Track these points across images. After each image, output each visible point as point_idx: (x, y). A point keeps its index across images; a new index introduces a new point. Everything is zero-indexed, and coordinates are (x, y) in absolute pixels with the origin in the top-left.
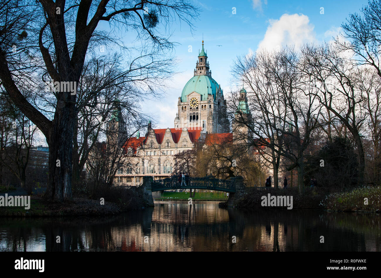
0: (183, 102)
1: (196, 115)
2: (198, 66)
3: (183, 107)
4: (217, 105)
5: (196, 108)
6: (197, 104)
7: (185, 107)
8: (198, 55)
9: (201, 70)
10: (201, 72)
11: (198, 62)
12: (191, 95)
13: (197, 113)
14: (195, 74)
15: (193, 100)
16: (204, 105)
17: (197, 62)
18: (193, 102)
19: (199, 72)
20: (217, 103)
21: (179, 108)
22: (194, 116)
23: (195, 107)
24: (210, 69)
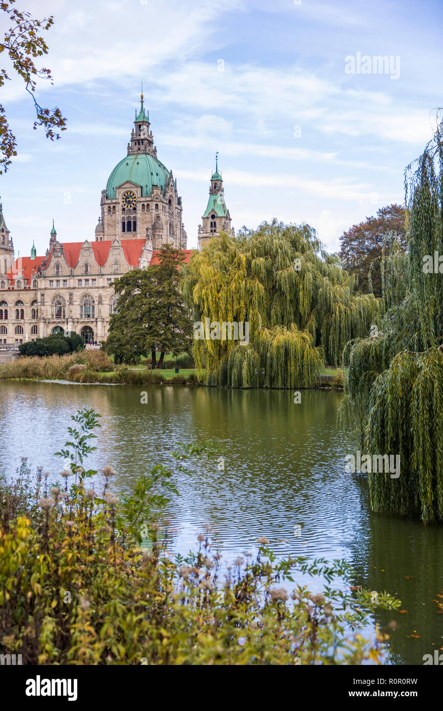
0: (109, 198)
1: (132, 221)
2: (135, 139)
3: (109, 207)
4: (167, 204)
5: (131, 209)
6: (134, 203)
7: (114, 207)
8: (134, 120)
9: (139, 144)
10: (139, 149)
11: (135, 131)
12: (125, 186)
13: (135, 218)
14: (129, 152)
15: (126, 195)
16: (146, 204)
17: (133, 132)
18: (127, 198)
19: (136, 148)
20: (168, 202)
21: (103, 209)
22: (129, 223)
23: (131, 206)
24: (154, 145)
